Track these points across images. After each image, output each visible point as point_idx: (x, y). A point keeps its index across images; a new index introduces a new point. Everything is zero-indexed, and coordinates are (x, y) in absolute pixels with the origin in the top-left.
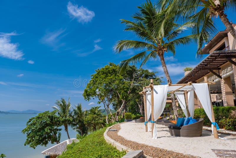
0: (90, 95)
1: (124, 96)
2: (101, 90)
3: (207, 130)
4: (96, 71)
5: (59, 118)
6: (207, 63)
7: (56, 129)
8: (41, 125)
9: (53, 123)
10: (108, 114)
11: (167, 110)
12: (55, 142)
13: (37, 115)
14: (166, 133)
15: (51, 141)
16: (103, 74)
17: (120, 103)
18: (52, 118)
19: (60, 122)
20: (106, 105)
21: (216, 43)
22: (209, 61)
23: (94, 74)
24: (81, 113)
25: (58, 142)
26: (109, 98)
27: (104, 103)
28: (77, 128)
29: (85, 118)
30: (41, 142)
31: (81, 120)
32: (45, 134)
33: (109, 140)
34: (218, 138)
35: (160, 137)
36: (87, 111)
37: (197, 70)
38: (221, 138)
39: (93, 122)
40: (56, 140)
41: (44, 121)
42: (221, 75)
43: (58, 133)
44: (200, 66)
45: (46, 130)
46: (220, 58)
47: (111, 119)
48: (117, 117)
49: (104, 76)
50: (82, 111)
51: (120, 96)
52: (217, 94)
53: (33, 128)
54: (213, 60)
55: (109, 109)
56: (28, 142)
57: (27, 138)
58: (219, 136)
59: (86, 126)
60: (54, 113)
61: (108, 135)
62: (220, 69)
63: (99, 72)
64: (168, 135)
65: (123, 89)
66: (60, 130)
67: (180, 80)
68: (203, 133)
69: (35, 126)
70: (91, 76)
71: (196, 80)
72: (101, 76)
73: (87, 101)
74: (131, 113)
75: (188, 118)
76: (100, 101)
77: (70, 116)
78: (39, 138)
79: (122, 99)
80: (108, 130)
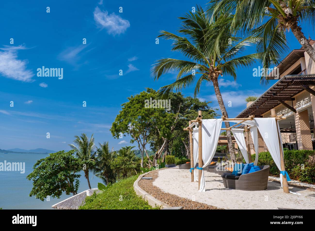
0: (120, 130)
1: (165, 132)
2: (134, 124)
3: (275, 181)
4: (129, 98)
5: (77, 160)
6: (277, 91)
7: (73, 175)
8: (53, 169)
9: (69, 167)
10: (143, 156)
11: (223, 153)
12: (72, 192)
13: (48, 156)
14: (218, 185)
15: (65, 192)
16: (138, 103)
17: (160, 142)
18: (67, 160)
19: (78, 166)
20: (140, 145)
21: (289, 65)
22: (278, 88)
23: (126, 103)
24: (107, 154)
25: (75, 192)
26: (146, 136)
27: (138, 142)
28: (101, 174)
29: (113, 161)
30: (52, 192)
31: (107, 163)
32: (57, 181)
33: (140, 192)
34: (289, 193)
35: (209, 190)
36: (115, 152)
37: (263, 100)
38: (292, 193)
39: (123, 167)
40: (72, 190)
41: (57, 164)
42: (295, 107)
43: (75, 181)
44: (268, 95)
45: (59, 176)
46: (294, 84)
47: (148, 164)
48: (156, 160)
49: (139, 106)
50: (109, 152)
51: (161, 133)
52: (290, 134)
53: (42, 173)
54: (285, 87)
55: (145, 150)
56: (35, 192)
57: (33, 187)
58: (290, 190)
59: (114, 171)
60: (71, 153)
61: (139, 184)
62: (294, 99)
63: (133, 101)
64: (221, 188)
65: (165, 123)
66: (79, 176)
67: (240, 113)
68: (268, 185)
69: (45, 171)
70: (122, 105)
71: (262, 114)
72: (135, 105)
73: (117, 138)
74: (174, 156)
75: (248, 165)
76: (134, 139)
77: (93, 159)
78: (50, 187)
79: (163, 137)
80: (141, 178)
